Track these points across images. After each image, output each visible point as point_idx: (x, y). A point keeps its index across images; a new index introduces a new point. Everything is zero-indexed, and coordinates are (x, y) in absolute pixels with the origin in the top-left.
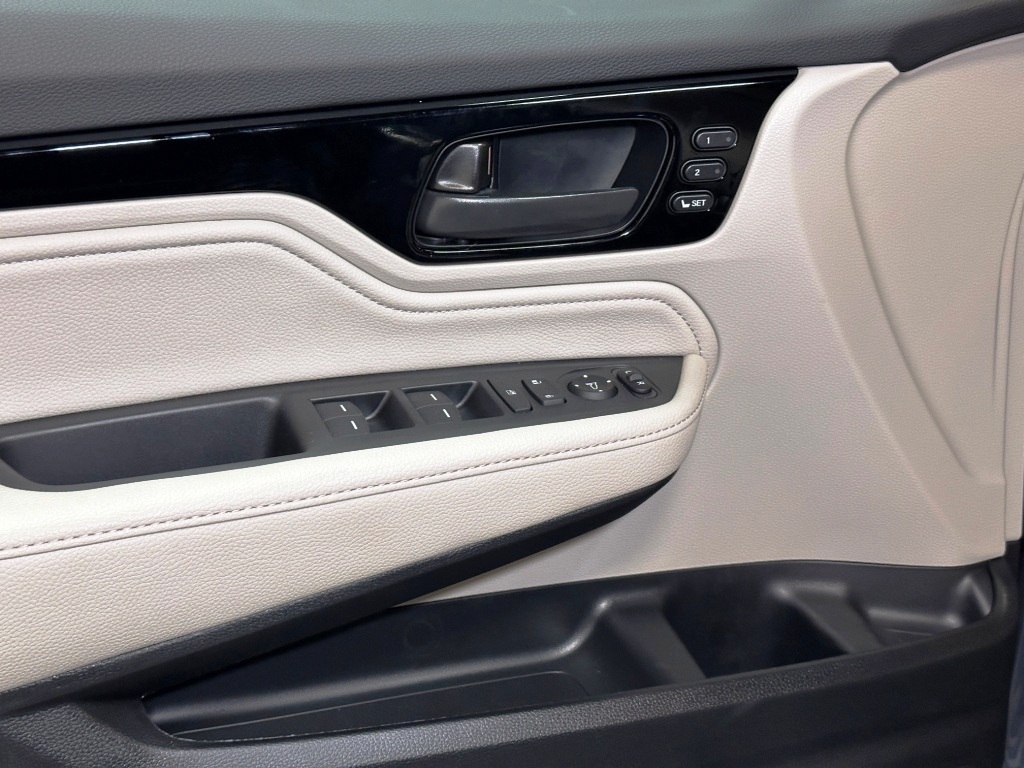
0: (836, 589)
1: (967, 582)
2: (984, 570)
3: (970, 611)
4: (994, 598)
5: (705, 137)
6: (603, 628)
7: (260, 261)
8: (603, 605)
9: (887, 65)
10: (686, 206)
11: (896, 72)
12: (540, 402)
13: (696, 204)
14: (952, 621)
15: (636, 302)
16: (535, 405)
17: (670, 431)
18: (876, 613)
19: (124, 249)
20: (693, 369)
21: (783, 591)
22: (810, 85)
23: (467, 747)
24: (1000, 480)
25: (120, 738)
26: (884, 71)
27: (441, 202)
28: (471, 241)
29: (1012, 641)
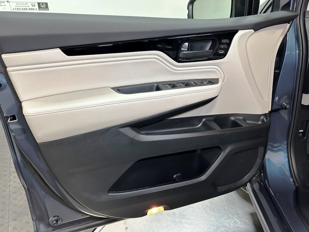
0: (241, 118)
1: (262, 117)
2: (265, 115)
3: (263, 121)
4: (267, 119)
5: (224, 41)
6: (204, 123)
7: (155, 62)
8: (204, 120)
9: (253, 30)
10: (220, 53)
11: (254, 31)
12: (197, 84)
13: (222, 52)
14: (260, 123)
15: (212, 69)
16: (196, 85)
17: (218, 88)
18: (248, 122)
19: (135, 60)
20: (220, 80)
21: (232, 118)
22: (240, 33)
23: (185, 137)
24: (268, 101)
25: (136, 133)
26: (252, 31)
27: (182, 53)
28: (186, 59)
29: (270, 126)
